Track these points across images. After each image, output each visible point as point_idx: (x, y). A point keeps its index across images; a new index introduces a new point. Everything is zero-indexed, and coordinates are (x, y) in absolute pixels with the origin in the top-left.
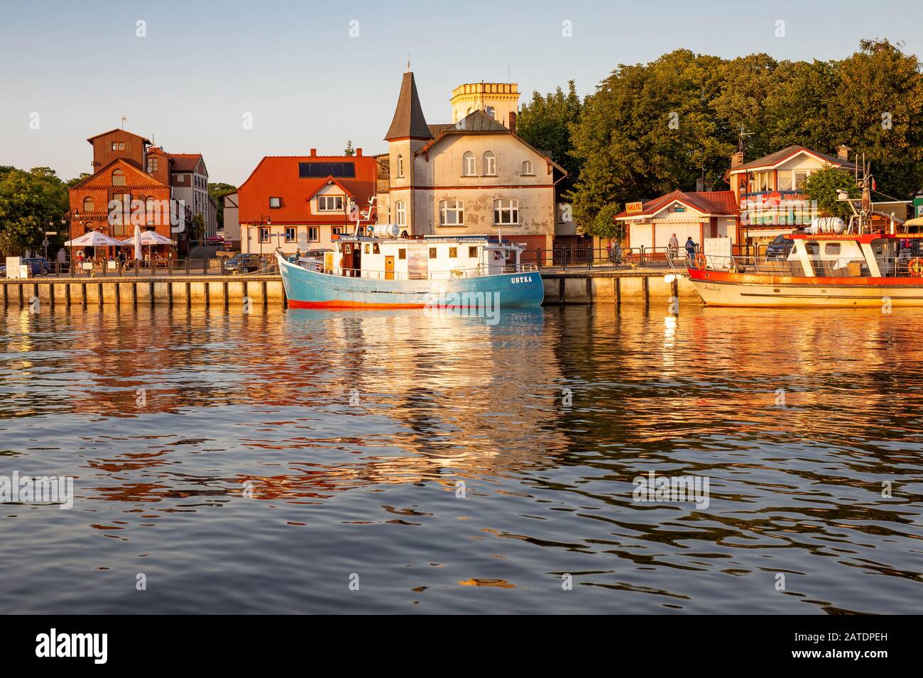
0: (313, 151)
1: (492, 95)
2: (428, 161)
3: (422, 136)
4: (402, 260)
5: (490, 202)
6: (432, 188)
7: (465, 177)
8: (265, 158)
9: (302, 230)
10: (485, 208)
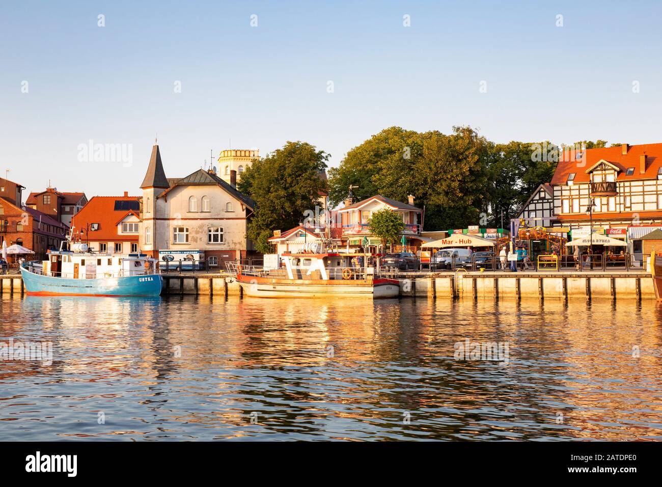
0: (126, 193)
1: (241, 158)
2: (166, 202)
3: (162, 186)
4: (83, 266)
5: (206, 229)
6: (168, 219)
7: (190, 212)
8: (93, 197)
9: (111, 245)
10: (202, 232)
